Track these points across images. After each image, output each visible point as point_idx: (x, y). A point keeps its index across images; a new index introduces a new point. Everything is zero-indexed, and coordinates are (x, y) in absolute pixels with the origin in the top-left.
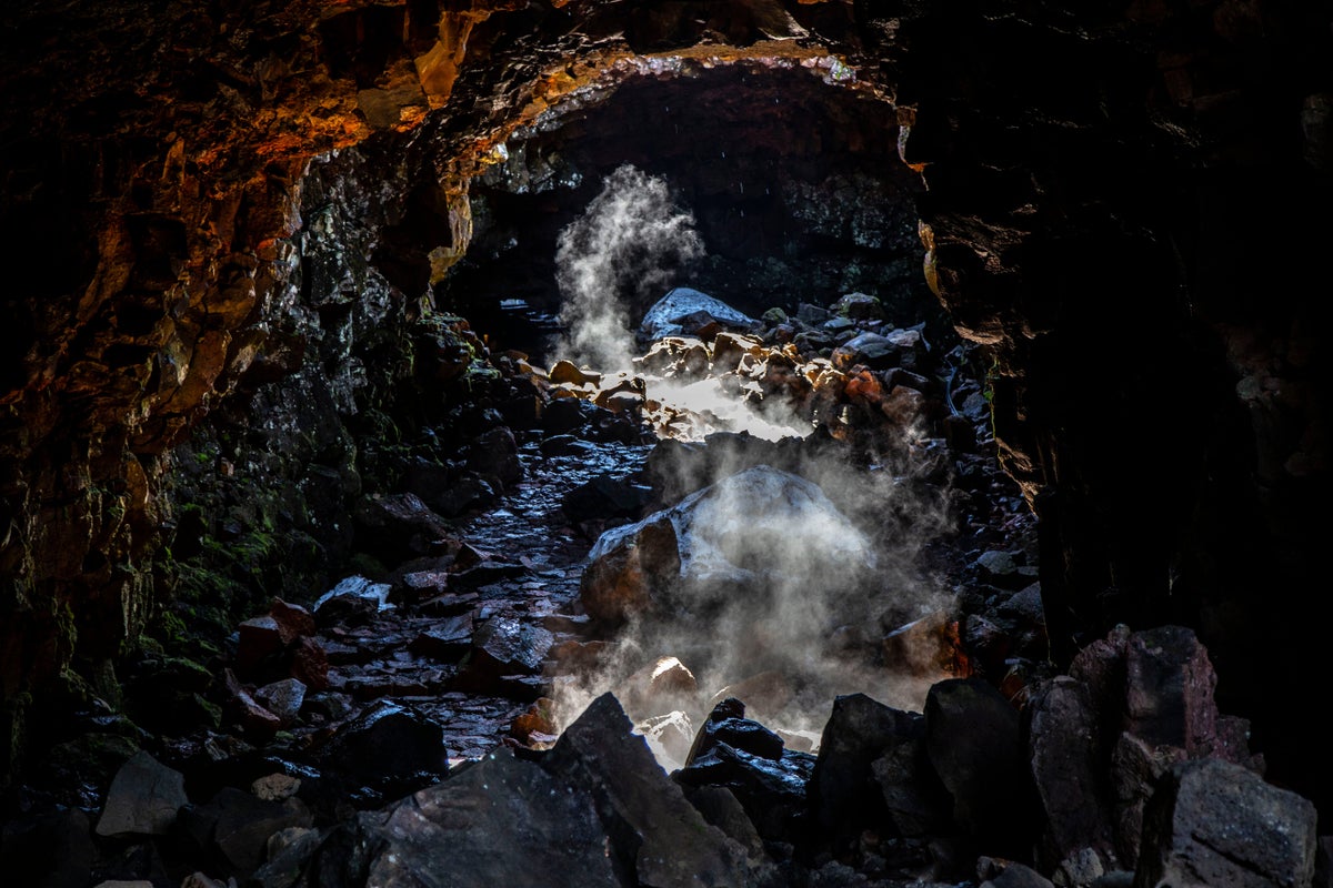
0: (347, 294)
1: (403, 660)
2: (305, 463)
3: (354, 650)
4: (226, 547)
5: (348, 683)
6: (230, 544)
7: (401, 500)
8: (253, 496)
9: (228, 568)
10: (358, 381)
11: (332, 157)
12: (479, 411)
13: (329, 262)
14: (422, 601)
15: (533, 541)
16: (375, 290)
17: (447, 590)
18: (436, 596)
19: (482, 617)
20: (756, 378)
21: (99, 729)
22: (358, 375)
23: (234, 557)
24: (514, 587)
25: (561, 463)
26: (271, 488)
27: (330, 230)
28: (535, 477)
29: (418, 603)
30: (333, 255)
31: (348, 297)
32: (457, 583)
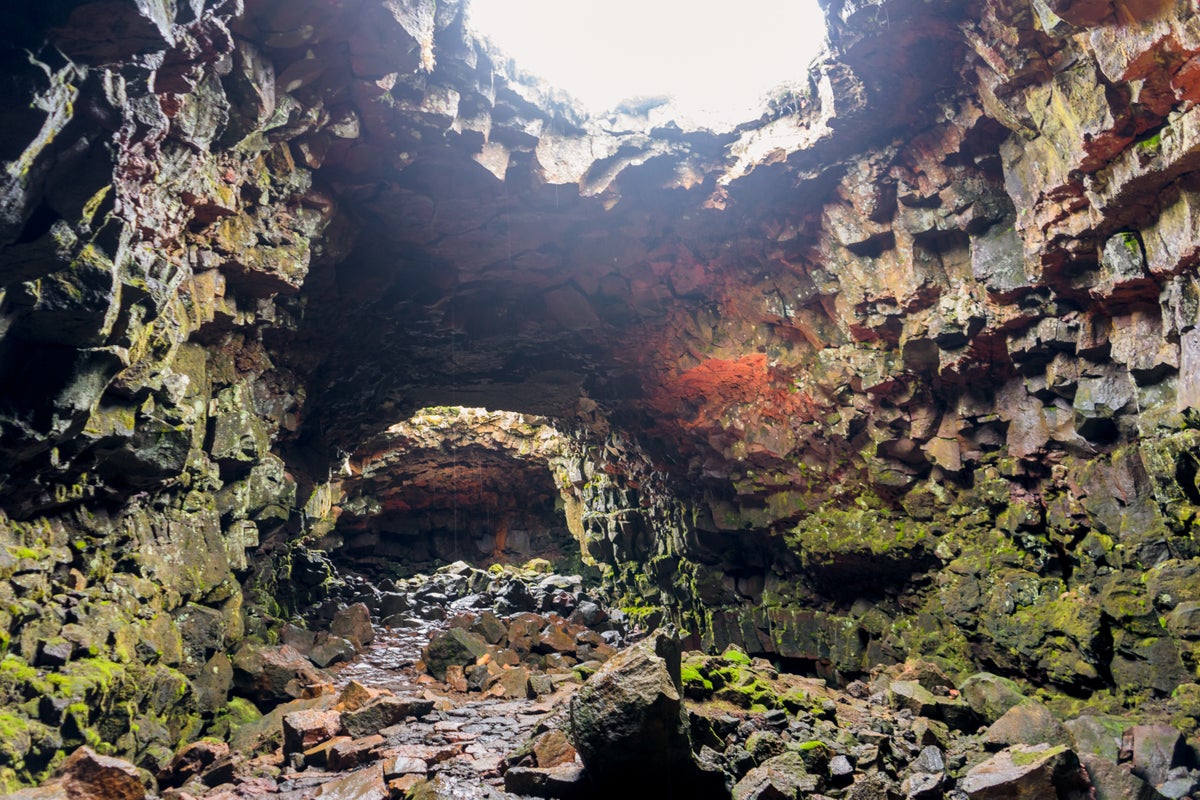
0: (248, 453)
2: (186, 598)
7: (279, 650)
8: (108, 618)
9: (34, 703)
10: (250, 540)
11: (246, 322)
13: (234, 421)
14: (308, 748)
15: (396, 686)
16: (273, 467)
17: (342, 732)
18: (325, 740)
19: (397, 771)
22: (251, 535)
23: (47, 687)
24: (426, 728)
25: (402, 632)
26: (140, 617)
27: (237, 399)
28: (383, 641)
29: (301, 750)
30: (238, 416)
31: (248, 456)
32: (353, 723)
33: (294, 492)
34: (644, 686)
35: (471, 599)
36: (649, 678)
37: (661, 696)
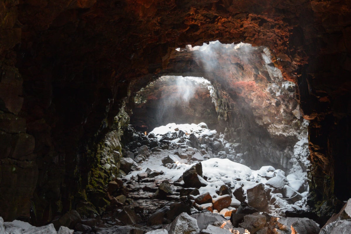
1: (141, 192)
3: (131, 189)
4: (102, 166)
5: (132, 197)
6: (103, 165)
9: (103, 171)
10: (121, 134)
12: (136, 143)
17: (148, 177)
18: (145, 178)
19: (158, 183)
20: (187, 139)
21: (85, 204)
23: (104, 168)
29: (141, 179)
31: (121, 116)
32: (150, 176)
33: (129, 120)
34: (193, 172)
35: (178, 139)
36: (193, 171)
37: (195, 173)
